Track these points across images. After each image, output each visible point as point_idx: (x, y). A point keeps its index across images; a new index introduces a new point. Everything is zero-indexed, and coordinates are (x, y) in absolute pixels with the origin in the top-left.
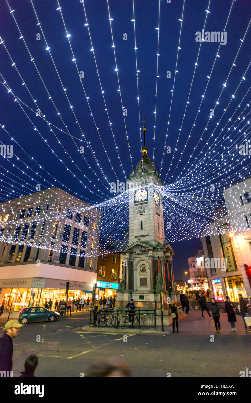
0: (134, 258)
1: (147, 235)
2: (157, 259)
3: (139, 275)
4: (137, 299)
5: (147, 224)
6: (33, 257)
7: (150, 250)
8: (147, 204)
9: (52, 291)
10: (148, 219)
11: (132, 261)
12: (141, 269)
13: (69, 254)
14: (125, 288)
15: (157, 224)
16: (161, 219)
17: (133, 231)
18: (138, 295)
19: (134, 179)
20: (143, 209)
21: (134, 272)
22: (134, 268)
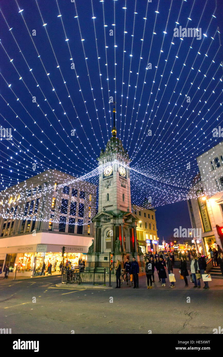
0: (101, 226)
1: (112, 206)
2: (119, 226)
3: (106, 240)
4: (103, 260)
5: (112, 195)
6: (37, 227)
7: (111, 218)
8: (112, 178)
9: (54, 254)
10: (112, 191)
11: (100, 228)
12: (108, 235)
13: (67, 223)
14: (93, 251)
15: (122, 195)
16: (127, 190)
17: (101, 202)
18: (104, 256)
19: (103, 158)
20: (109, 183)
21: (102, 237)
22: (102, 234)
